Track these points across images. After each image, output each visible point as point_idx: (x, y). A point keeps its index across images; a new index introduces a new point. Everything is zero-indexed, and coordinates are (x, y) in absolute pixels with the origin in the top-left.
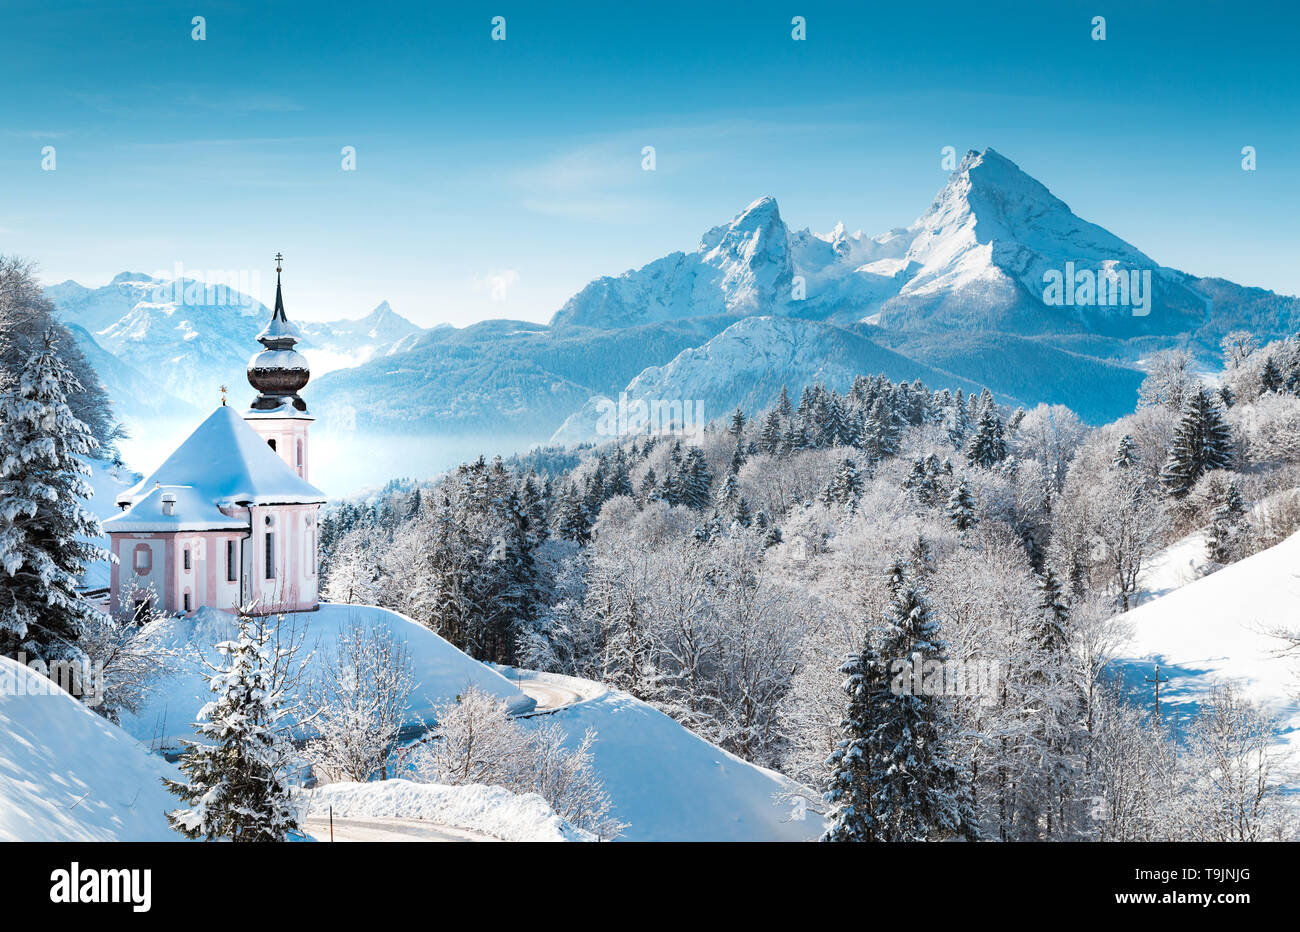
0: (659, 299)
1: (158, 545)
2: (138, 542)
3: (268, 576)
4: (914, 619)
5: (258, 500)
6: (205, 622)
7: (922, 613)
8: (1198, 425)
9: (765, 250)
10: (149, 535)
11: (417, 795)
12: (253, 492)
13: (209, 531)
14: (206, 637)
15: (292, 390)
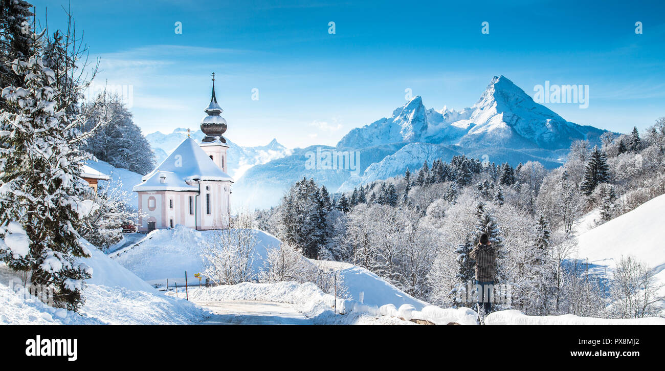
0: (377, 136)
1: (158, 197)
2: (150, 195)
3: (208, 213)
4: (489, 227)
5: (203, 178)
6: (178, 231)
7: (492, 225)
8: (595, 165)
9: (417, 117)
10: (154, 192)
11: (255, 289)
12: (201, 175)
13: (181, 191)
14: (179, 237)
15: (219, 133)
